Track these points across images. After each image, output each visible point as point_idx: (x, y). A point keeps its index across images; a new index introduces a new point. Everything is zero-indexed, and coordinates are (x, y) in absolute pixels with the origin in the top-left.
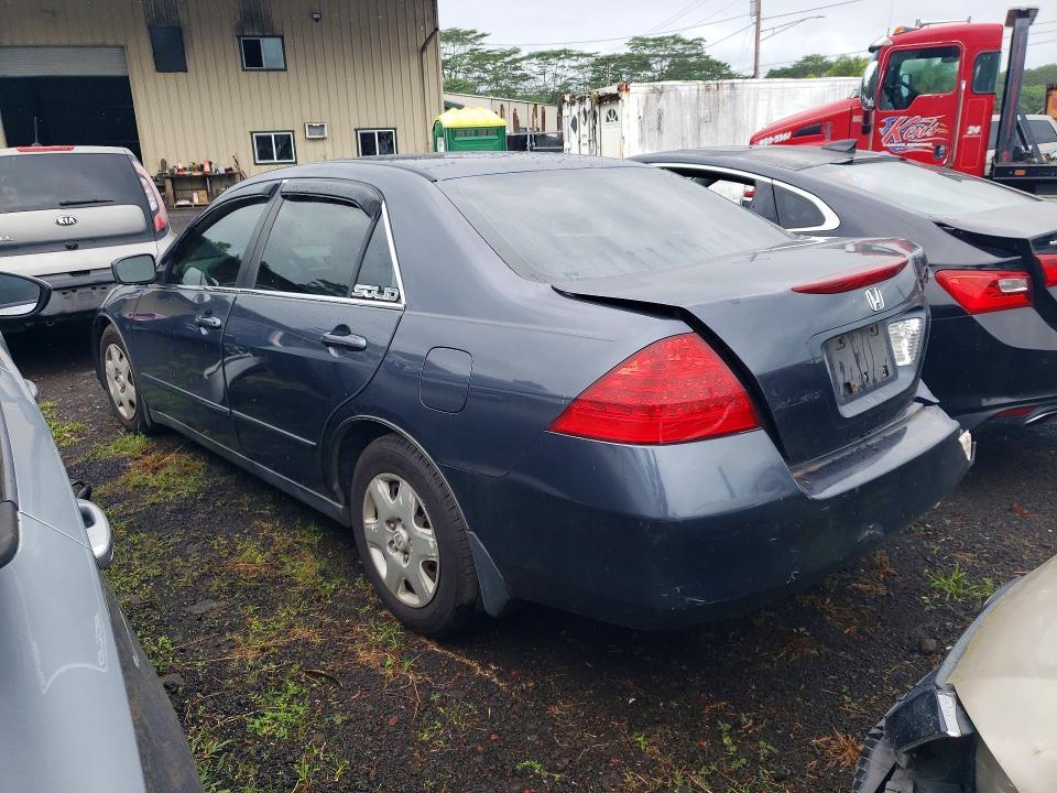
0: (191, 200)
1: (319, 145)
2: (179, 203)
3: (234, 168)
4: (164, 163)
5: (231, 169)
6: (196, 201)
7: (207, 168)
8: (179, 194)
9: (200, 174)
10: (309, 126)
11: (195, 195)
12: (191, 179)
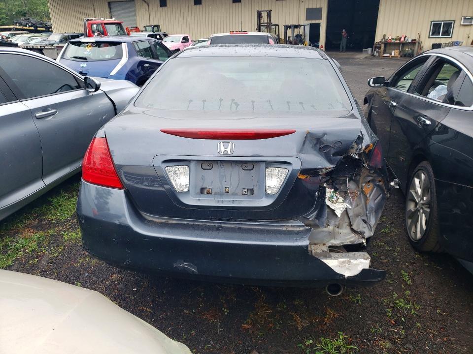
0: (391, 54)
1: (467, 28)
2: (384, 55)
3: (417, 40)
4: (385, 36)
5: (415, 40)
6: (393, 55)
7: (402, 39)
8: (387, 51)
9: (398, 41)
10: (465, 18)
11: (393, 51)
12: (395, 44)
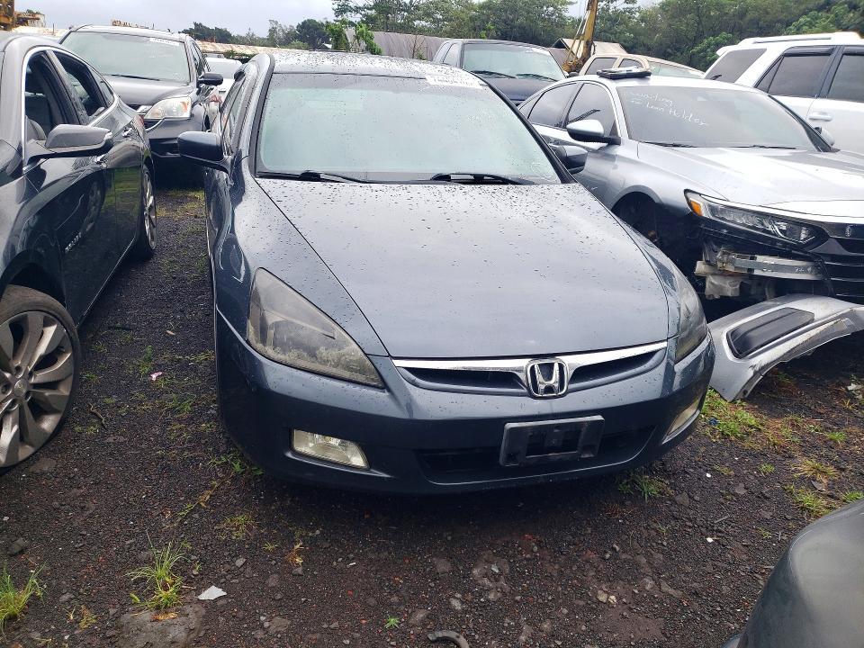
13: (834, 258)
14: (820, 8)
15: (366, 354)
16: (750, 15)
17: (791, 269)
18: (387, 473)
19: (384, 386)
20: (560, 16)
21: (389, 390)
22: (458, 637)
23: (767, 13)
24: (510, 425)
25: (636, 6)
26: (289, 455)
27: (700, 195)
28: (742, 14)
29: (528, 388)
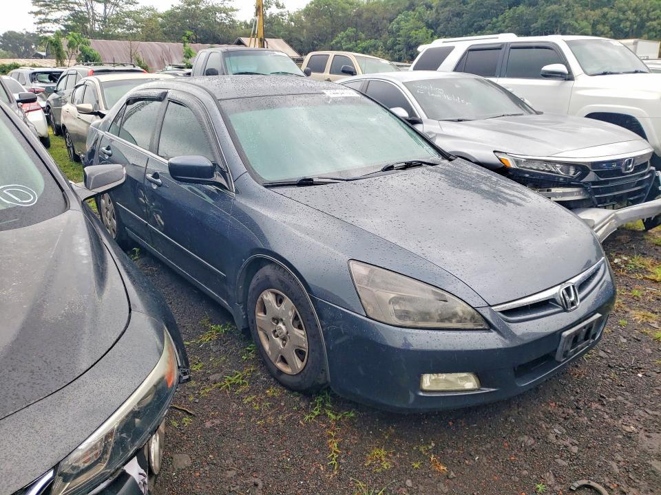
13: (594, 183)
14: (408, 9)
15: (474, 308)
16: (365, 15)
17: (572, 194)
18: (493, 388)
19: (490, 327)
20: (233, 21)
21: (495, 329)
22: (589, 482)
23: (375, 14)
24: (566, 333)
25: (285, 10)
26: (421, 394)
27: (506, 153)
28: (359, 15)
29: (563, 307)
